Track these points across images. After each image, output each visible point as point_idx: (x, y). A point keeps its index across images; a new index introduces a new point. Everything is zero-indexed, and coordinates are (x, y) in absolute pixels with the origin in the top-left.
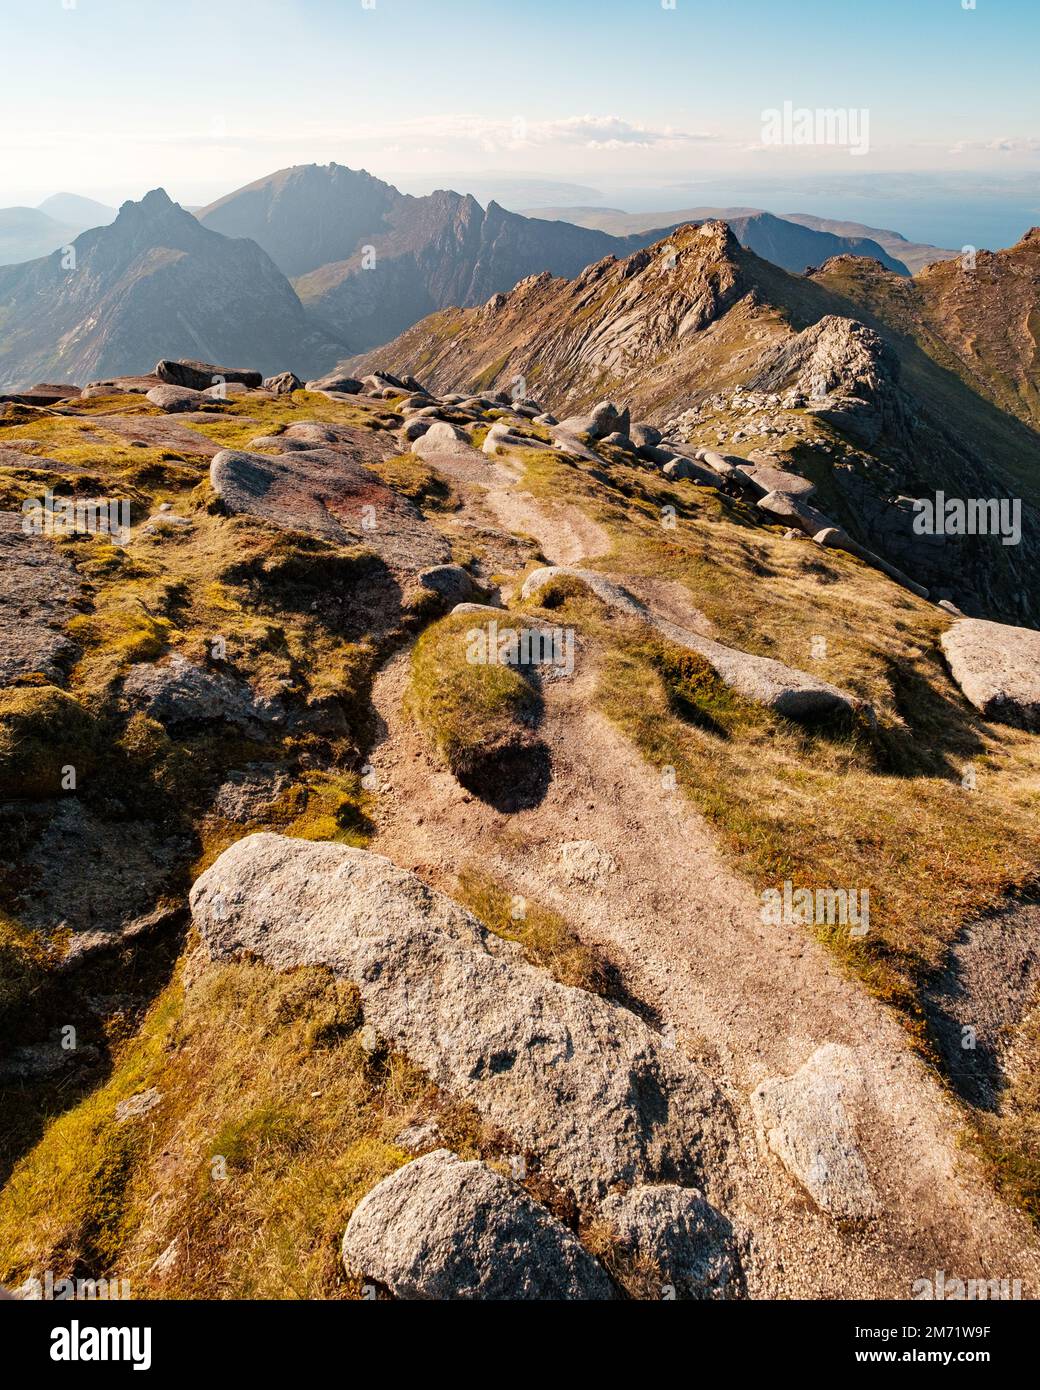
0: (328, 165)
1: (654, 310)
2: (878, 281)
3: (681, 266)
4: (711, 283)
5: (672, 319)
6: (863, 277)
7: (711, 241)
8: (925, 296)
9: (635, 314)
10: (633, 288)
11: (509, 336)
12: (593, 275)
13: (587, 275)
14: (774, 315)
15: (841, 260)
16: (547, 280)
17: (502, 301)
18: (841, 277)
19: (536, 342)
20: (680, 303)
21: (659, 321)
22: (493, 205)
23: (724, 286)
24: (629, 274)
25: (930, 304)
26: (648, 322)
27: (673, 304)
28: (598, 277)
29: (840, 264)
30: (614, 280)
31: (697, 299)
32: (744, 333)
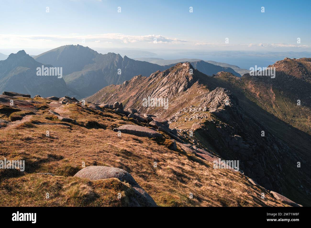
1: (171, 85)
2: (232, 78)
3: (178, 74)
4: (186, 78)
5: (176, 88)
6: (228, 77)
7: (186, 67)
8: (245, 82)
9: (166, 86)
10: (165, 79)
11: (130, 93)
12: (154, 76)
13: (152, 76)
14: (204, 87)
15: (222, 73)
16: (141, 77)
17: (127, 83)
18: (222, 77)
19: (138, 94)
20: (178, 84)
21: (173, 88)
22: (126, 57)
23: (190, 79)
24: (164, 76)
25: (246, 84)
26: (170, 89)
27: (176, 84)
28: (155, 76)
29: (222, 74)
30: (160, 77)
31: (183, 83)
32: (197, 92)
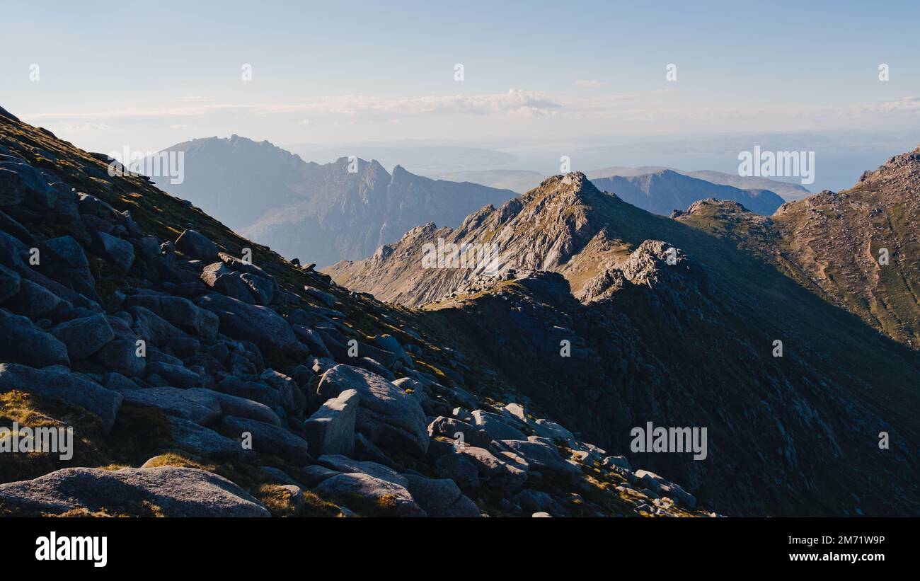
0: (229, 137)
1: (522, 249)
2: (739, 220)
3: (546, 211)
4: (567, 223)
5: (537, 256)
6: (725, 217)
7: (569, 188)
8: (782, 231)
9: (507, 254)
10: (506, 232)
11: (395, 284)
12: (473, 223)
13: (468, 223)
14: (623, 247)
15: (704, 203)
16: (432, 230)
17: (388, 251)
18: (704, 217)
19: (420, 287)
20: (544, 241)
21: (527, 259)
22: (399, 170)
23: (579, 224)
24: (503, 220)
25: (786, 238)
26: (518, 260)
27: (538, 242)
28: (477, 225)
29: (704, 207)
30: (491, 226)
31: (557, 237)
32: (597, 263)
